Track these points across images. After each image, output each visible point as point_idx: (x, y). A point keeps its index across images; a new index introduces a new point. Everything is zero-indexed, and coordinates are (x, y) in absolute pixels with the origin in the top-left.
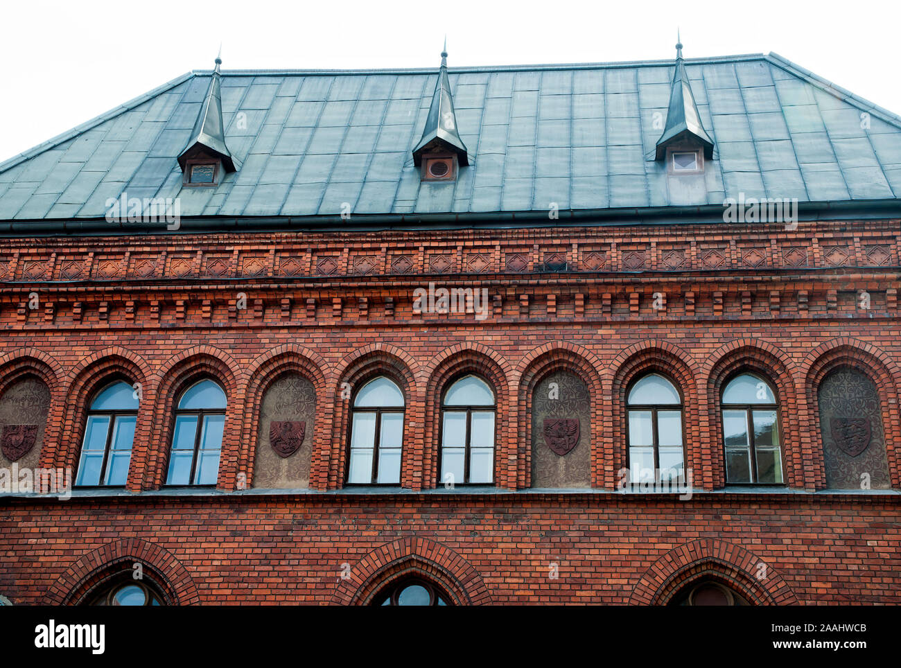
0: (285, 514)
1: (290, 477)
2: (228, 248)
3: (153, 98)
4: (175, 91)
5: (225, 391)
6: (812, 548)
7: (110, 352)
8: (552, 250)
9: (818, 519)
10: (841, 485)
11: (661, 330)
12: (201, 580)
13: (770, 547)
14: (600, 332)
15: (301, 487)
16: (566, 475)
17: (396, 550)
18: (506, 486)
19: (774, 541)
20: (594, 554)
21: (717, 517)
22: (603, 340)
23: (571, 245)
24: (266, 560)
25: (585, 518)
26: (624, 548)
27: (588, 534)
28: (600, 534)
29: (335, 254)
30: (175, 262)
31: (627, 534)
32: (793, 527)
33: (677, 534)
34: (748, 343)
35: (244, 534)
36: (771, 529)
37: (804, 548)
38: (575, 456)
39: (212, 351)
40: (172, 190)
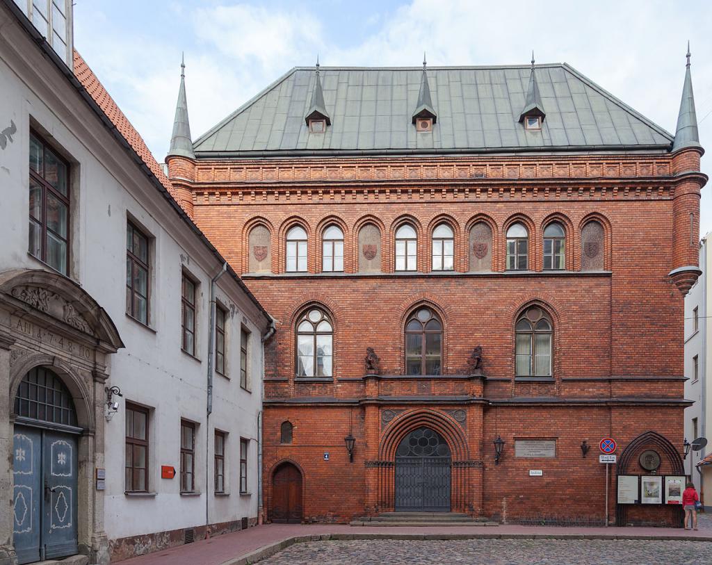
0: (373, 283)
1: (373, 268)
2: (337, 165)
3: (281, 82)
4: (290, 78)
5: (343, 232)
6: (574, 294)
7: (293, 214)
8: (477, 167)
9: (577, 283)
10: (586, 269)
11: (522, 205)
12: (343, 309)
13: (558, 294)
14: (498, 206)
15: (378, 272)
16: (482, 266)
17: (417, 297)
18: (460, 271)
19: (560, 291)
20: (493, 297)
21: (540, 283)
22: (499, 210)
23: (486, 165)
24: (367, 301)
25: (490, 283)
26: (505, 295)
27: (491, 290)
28: (495, 290)
29: (384, 168)
30: (315, 172)
31: (506, 289)
32: (567, 286)
33: (524, 290)
34: (557, 211)
35: (357, 291)
36: (559, 287)
37: (570, 294)
38: (485, 259)
39: (336, 214)
40: (305, 134)
